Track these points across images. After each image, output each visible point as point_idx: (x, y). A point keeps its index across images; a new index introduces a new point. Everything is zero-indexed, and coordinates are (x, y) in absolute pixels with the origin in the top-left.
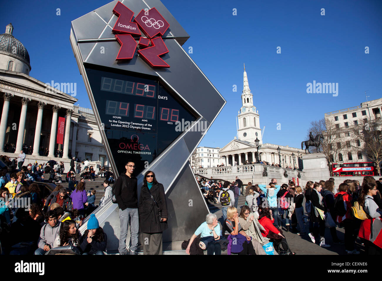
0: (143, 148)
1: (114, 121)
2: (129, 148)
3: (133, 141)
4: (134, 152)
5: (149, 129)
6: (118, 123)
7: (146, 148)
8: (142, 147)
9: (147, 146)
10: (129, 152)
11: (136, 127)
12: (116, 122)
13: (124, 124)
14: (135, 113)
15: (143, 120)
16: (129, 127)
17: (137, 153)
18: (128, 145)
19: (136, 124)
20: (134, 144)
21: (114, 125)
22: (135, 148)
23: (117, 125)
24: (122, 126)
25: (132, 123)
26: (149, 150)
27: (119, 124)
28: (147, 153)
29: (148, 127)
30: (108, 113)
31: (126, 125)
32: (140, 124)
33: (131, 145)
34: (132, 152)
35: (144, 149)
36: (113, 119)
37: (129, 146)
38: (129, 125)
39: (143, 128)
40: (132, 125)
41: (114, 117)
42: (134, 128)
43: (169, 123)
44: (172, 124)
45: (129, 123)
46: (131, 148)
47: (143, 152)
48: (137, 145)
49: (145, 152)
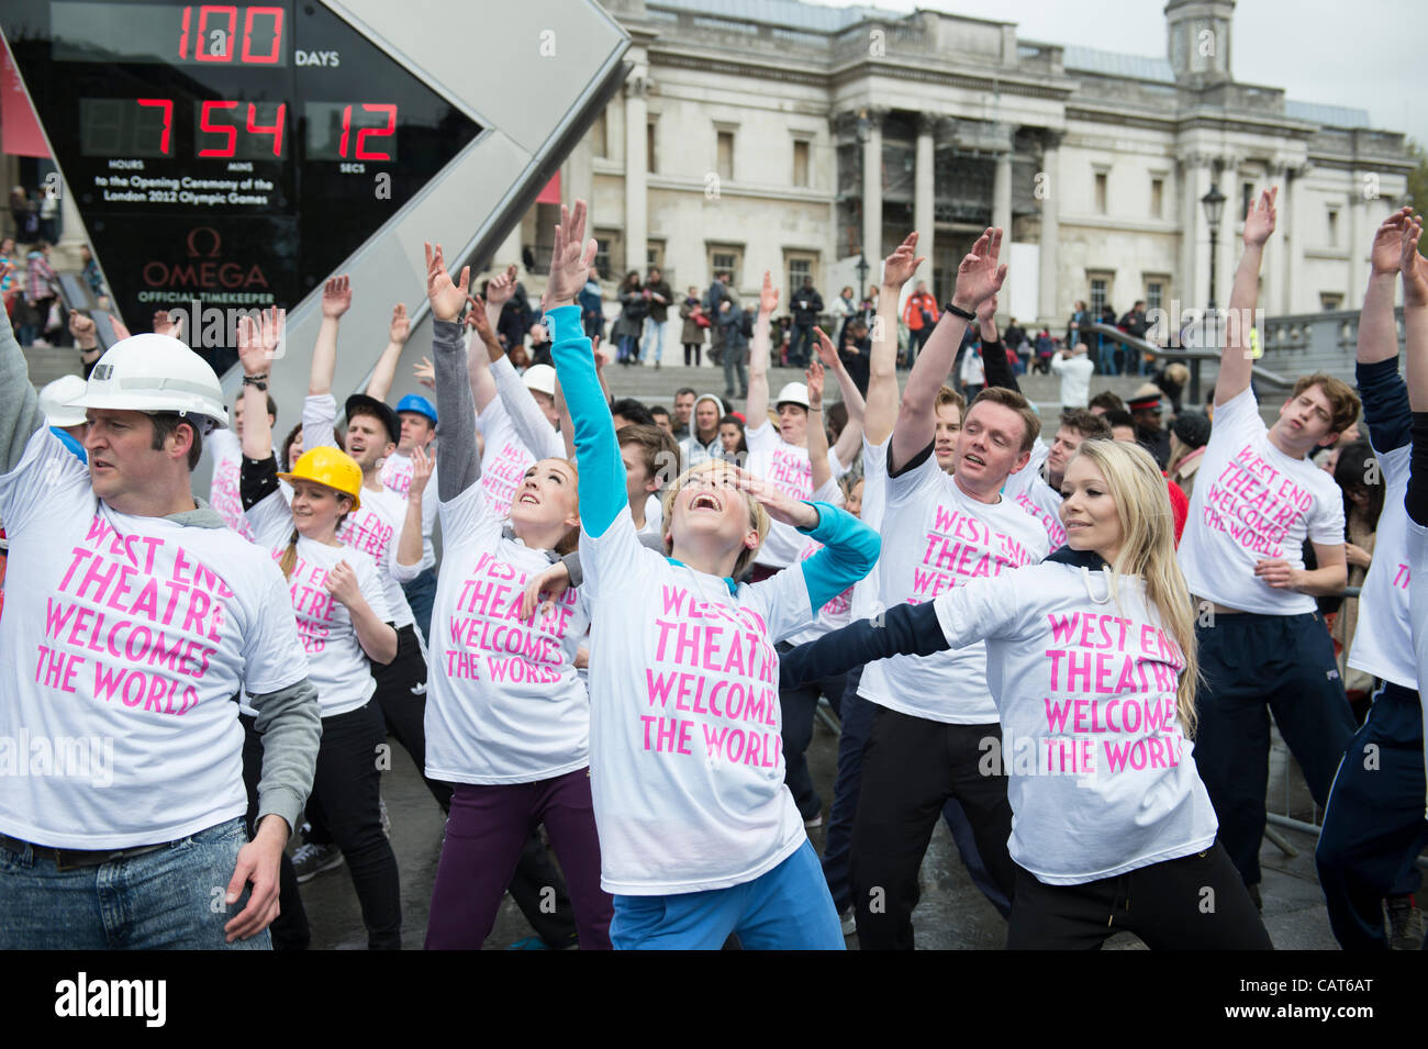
0: (241, 277)
1: (115, 181)
2: (184, 280)
3: (196, 254)
4: (203, 295)
5: (261, 200)
6: (131, 186)
7: (251, 280)
8: (235, 276)
9: (256, 268)
10: (185, 298)
11: (204, 198)
12: (124, 183)
13: (156, 189)
14: (200, 142)
15: (232, 167)
16: (178, 198)
17: (217, 298)
18: (177, 270)
19: (205, 184)
20: (204, 266)
21: (116, 197)
22: (208, 280)
23: (130, 197)
24: (149, 196)
25: (187, 182)
26: (266, 285)
27: (138, 190)
28: (256, 297)
29: (255, 194)
30: (89, 149)
31: (166, 191)
32: (222, 185)
34: (198, 297)
35: (243, 283)
36: (109, 173)
37: (184, 272)
38: (179, 192)
39: (235, 199)
40: (189, 190)
41: (113, 164)
42: (196, 199)
43: (346, 168)
44: (362, 169)
45: (175, 184)
46: (190, 281)
47: (240, 296)
48: (216, 270)
49: (247, 296)
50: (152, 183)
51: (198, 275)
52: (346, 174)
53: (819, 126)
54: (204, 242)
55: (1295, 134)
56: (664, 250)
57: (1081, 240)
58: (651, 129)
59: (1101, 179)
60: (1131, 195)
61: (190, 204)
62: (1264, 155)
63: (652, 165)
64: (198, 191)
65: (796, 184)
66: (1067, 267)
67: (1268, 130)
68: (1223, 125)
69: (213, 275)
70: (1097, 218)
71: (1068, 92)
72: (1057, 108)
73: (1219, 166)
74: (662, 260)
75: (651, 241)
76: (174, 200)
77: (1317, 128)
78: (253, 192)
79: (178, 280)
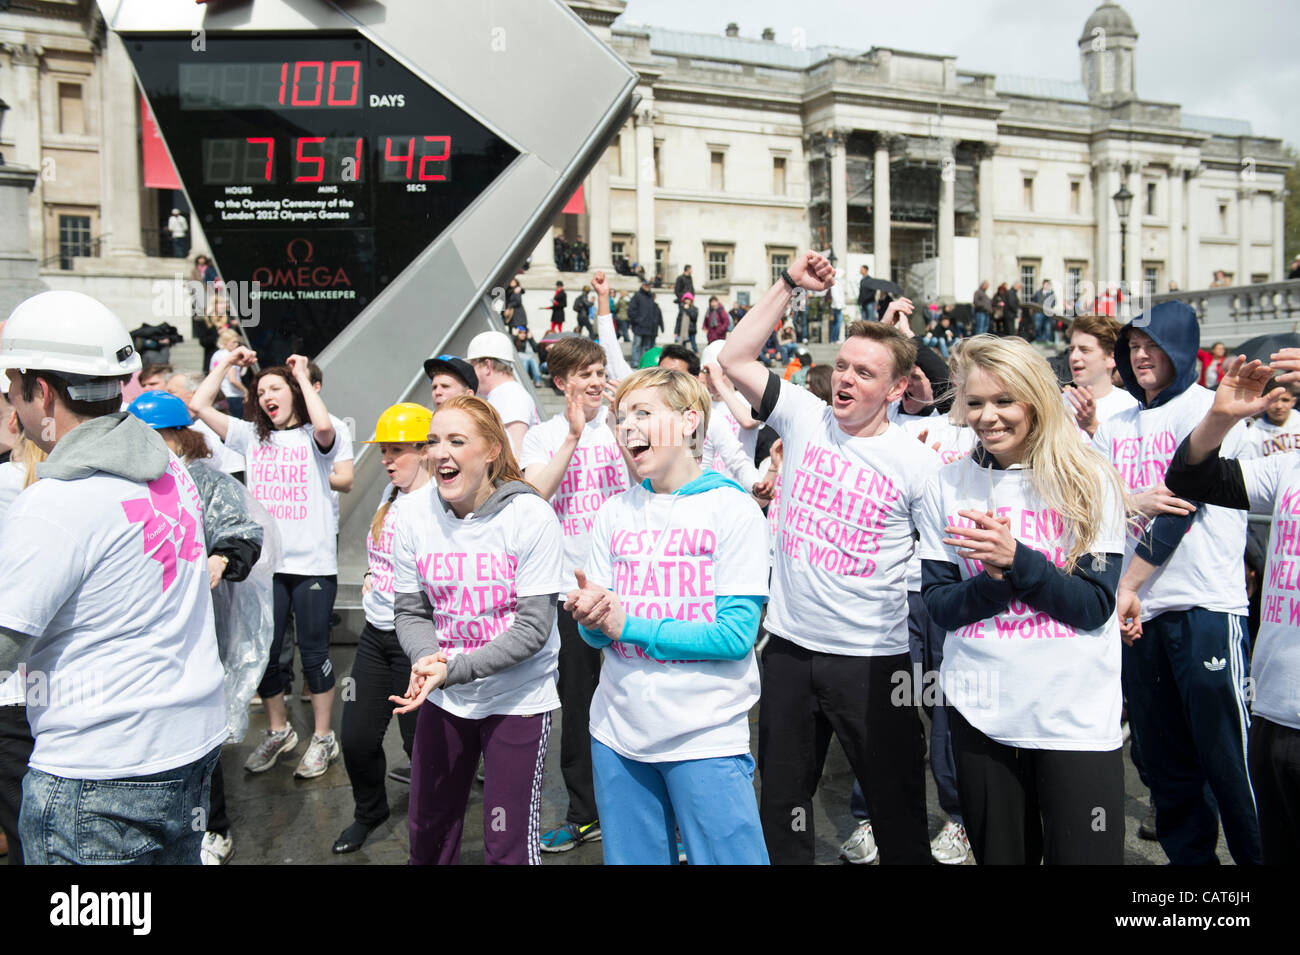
0: (329, 278)
1: (230, 204)
2: (285, 281)
3: (294, 261)
4: (299, 293)
5: (345, 216)
6: (242, 207)
7: (337, 280)
8: (324, 277)
9: (341, 271)
10: (286, 296)
11: (299, 215)
12: (237, 205)
13: (262, 209)
14: (297, 170)
15: (321, 190)
16: (279, 216)
17: (310, 295)
18: (279, 273)
19: (300, 204)
20: (300, 270)
21: (231, 216)
22: (304, 280)
23: (242, 216)
24: (256, 216)
25: (287, 203)
26: (349, 283)
27: (248, 211)
28: (341, 293)
29: (334, 210)
30: (210, 179)
31: (270, 210)
32: (314, 204)
33: (290, 274)
34: (295, 295)
35: (331, 283)
36: (225, 198)
37: (285, 275)
38: (280, 211)
39: (323, 215)
40: (288, 209)
41: (228, 191)
42: (294, 216)
43: (411, 188)
44: (424, 188)
45: (277, 205)
46: (289, 282)
47: (329, 293)
48: (310, 272)
49: (335, 293)
50: (259, 204)
51: (296, 279)
52: (411, 192)
53: (796, 145)
54: (300, 251)
55: (1189, 142)
56: (669, 250)
57: (1012, 233)
58: (656, 150)
59: (1028, 183)
60: (1053, 196)
61: (289, 220)
62: (1164, 160)
63: (659, 182)
64: (295, 210)
65: (776, 192)
66: (1001, 256)
67: (1167, 139)
68: (1129, 136)
69: (307, 277)
70: (1026, 215)
71: (999, 112)
72: (992, 125)
73: (1127, 169)
74: (667, 258)
75: (658, 242)
76: (276, 217)
77: (1208, 137)
78: (338, 209)
79: (280, 280)
